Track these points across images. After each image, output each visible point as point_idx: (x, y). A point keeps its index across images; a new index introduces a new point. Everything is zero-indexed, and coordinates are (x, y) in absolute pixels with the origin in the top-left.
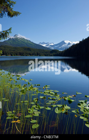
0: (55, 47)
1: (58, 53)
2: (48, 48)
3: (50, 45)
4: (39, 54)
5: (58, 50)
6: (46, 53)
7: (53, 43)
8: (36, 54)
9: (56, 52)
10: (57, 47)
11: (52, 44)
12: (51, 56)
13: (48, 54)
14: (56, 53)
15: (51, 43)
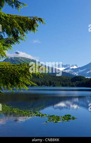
0: (80, 71)
1: (84, 82)
2: (67, 74)
3: (71, 68)
4: (53, 83)
5: (83, 77)
6: (64, 81)
7: (76, 65)
8: (48, 83)
9: (80, 80)
10: (83, 72)
11: (75, 67)
12: (73, 86)
13: (68, 83)
14: (80, 82)
15: (73, 66)
